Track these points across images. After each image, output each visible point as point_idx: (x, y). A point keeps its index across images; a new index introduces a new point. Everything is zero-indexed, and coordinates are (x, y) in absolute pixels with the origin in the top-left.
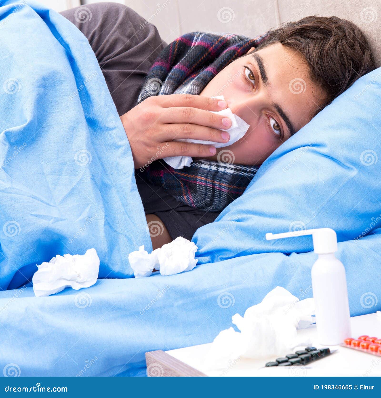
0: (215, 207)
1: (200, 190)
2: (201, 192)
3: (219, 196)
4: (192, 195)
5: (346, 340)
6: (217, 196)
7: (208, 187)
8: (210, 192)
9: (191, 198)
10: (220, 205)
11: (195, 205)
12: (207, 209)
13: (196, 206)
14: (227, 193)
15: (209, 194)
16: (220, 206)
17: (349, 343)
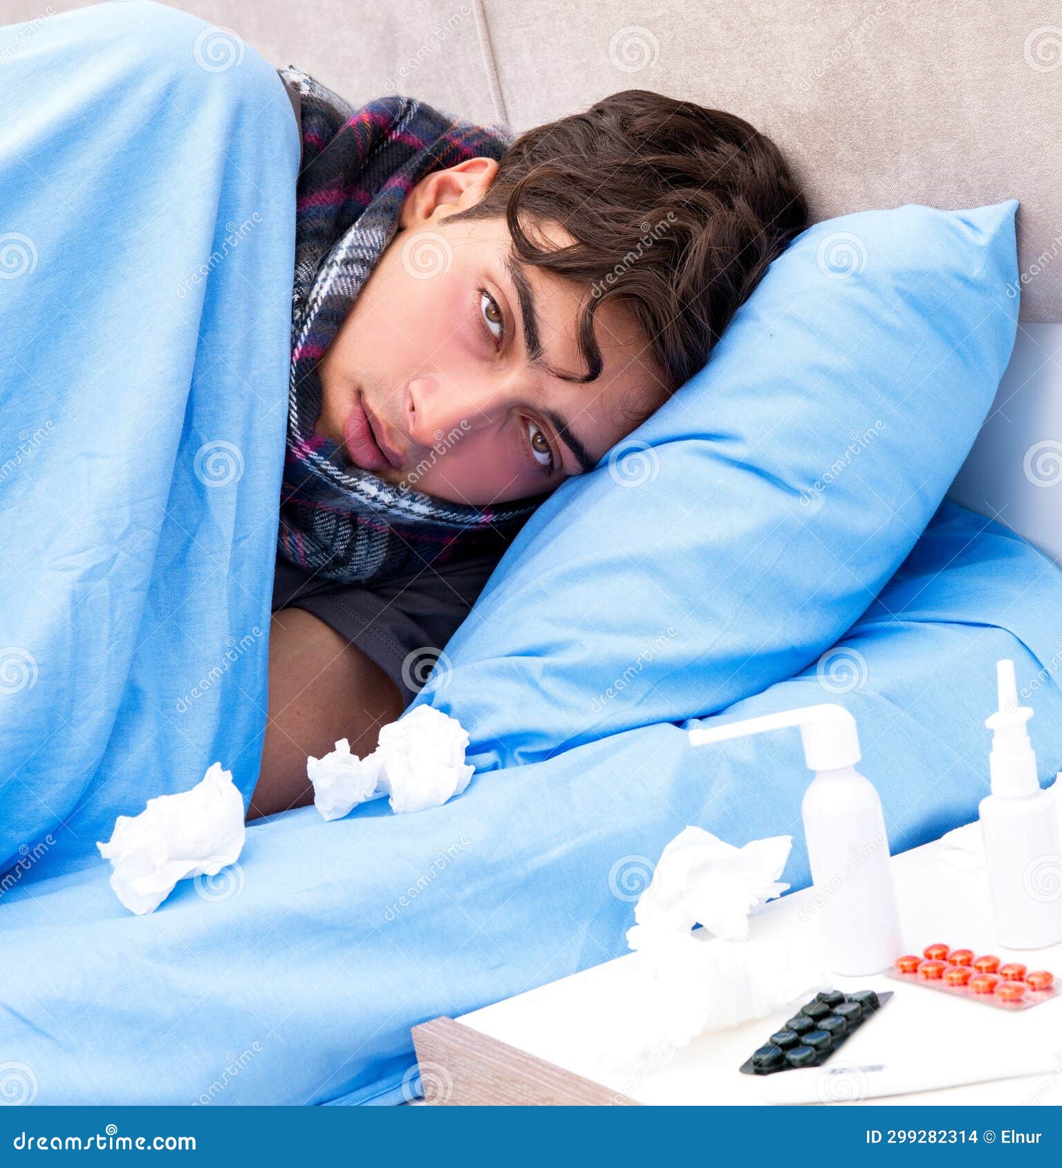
0: (355, 567)
1: (324, 523)
2: (322, 528)
3: (368, 538)
4: (303, 537)
5: (900, 963)
6: (362, 540)
7: (342, 516)
8: (347, 529)
9: (301, 545)
10: (368, 562)
11: (308, 562)
12: (336, 573)
13: (310, 563)
14: (387, 534)
15: (345, 534)
16: (367, 567)
17: (910, 967)
